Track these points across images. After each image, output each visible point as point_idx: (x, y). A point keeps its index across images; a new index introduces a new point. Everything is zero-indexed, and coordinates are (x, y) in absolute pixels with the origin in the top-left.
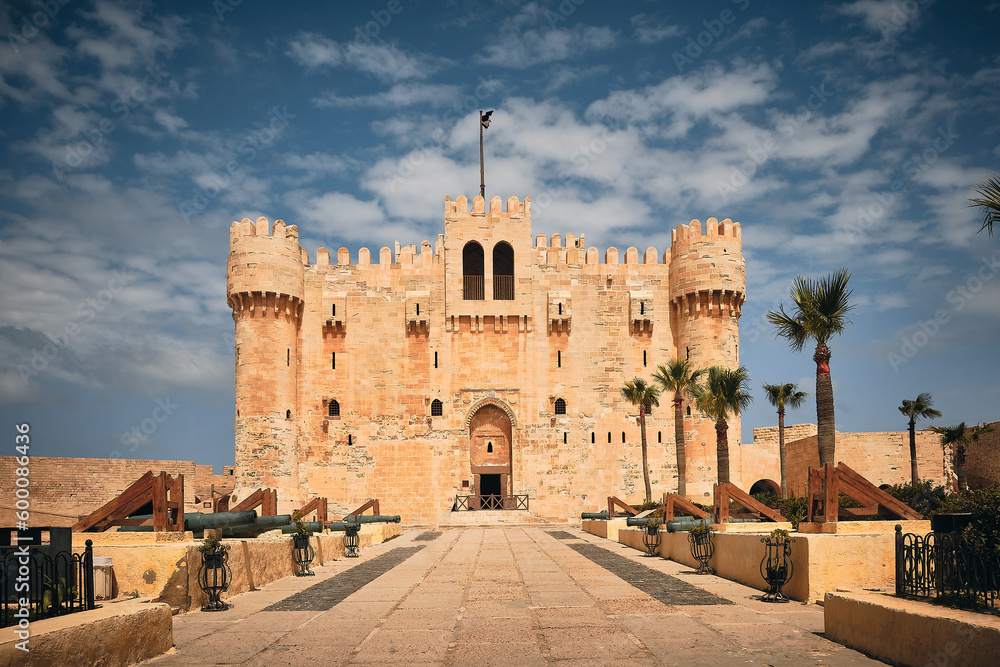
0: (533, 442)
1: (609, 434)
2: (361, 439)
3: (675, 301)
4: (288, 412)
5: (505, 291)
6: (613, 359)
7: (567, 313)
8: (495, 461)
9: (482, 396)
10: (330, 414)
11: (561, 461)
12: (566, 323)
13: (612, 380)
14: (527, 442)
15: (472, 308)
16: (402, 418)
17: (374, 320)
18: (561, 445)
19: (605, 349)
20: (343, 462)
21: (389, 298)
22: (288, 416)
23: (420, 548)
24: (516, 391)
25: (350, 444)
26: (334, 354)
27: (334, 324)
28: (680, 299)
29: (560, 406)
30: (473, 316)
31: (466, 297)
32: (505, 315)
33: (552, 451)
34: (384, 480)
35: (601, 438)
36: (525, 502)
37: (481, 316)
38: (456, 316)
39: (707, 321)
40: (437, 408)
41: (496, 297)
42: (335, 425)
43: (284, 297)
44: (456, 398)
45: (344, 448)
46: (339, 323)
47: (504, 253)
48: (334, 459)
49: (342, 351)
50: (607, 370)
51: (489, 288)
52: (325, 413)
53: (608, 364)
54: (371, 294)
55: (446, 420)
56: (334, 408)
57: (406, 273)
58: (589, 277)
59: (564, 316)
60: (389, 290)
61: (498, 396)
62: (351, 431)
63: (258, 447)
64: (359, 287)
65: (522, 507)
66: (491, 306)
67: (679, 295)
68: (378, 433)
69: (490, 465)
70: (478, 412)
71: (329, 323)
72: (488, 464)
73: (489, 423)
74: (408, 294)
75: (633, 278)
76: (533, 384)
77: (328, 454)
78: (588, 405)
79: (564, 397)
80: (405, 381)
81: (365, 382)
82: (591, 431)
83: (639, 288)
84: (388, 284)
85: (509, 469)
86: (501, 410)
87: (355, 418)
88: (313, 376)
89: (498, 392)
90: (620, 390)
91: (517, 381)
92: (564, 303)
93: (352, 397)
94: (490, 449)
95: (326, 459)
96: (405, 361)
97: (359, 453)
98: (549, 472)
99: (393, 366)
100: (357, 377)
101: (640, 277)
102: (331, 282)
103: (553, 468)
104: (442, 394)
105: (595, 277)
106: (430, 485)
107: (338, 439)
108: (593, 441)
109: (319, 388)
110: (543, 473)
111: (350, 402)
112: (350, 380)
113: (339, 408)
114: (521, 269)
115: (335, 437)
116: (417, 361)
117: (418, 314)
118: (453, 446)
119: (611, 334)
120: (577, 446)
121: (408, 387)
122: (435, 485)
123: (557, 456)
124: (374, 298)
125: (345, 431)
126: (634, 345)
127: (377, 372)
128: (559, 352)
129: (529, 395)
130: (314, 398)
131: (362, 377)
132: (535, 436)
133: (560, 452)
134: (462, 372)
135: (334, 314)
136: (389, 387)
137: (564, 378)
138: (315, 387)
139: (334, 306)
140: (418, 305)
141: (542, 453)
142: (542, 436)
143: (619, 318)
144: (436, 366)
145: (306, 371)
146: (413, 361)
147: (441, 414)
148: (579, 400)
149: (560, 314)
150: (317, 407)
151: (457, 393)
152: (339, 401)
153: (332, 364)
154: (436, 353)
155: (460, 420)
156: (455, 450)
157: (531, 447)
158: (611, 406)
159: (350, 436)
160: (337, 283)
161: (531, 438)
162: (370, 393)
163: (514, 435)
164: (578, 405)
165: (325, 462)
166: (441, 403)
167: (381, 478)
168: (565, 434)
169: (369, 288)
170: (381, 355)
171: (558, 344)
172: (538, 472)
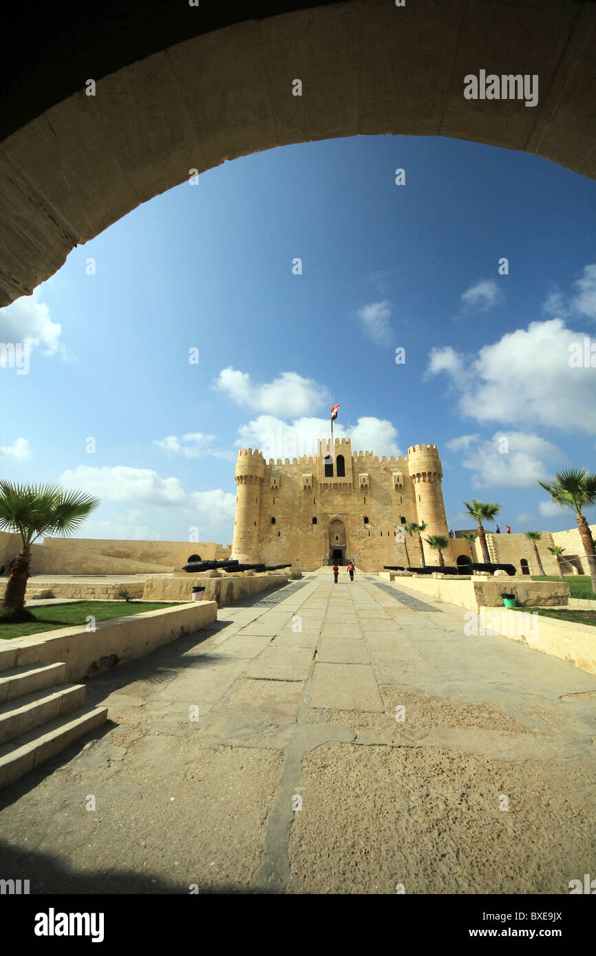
0: (355, 535)
2: (283, 534)
3: (412, 477)
4: (255, 522)
5: (341, 473)
7: (367, 482)
8: (340, 544)
9: (334, 516)
10: (272, 523)
11: (368, 544)
12: (366, 485)
13: (388, 510)
14: (353, 536)
15: (330, 480)
16: (300, 525)
17: (290, 485)
18: (368, 537)
20: (276, 543)
21: (296, 477)
22: (255, 524)
23: (307, 583)
24: (347, 514)
25: (279, 536)
26: (274, 498)
28: (414, 475)
29: (366, 520)
30: (329, 483)
31: (326, 476)
32: (342, 483)
33: (364, 540)
34: (293, 551)
35: (385, 533)
37: (332, 483)
38: (323, 484)
39: (426, 484)
40: (315, 521)
41: (338, 476)
42: (274, 527)
43: (256, 477)
44: (322, 517)
45: (276, 537)
47: (341, 459)
48: (273, 542)
49: (278, 497)
51: (335, 472)
52: (269, 522)
53: (386, 503)
54: (289, 475)
55: (318, 525)
56: (273, 521)
58: (375, 467)
60: (296, 474)
61: (341, 516)
62: (280, 530)
64: (285, 473)
66: (335, 479)
68: (290, 531)
70: (332, 523)
71: (273, 487)
72: (337, 545)
73: (337, 527)
74: (304, 475)
75: (393, 468)
76: (355, 511)
77: (270, 540)
78: (378, 520)
79: (368, 516)
80: (302, 510)
81: (286, 510)
82: (380, 531)
83: (396, 472)
84: (295, 472)
85: (345, 548)
86: (341, 522)
87: (282, 525)
88: (266, 508)
89: (340, 514)
90: (391, 513)
91: (347, 510)
92: (365, 478)
93: (280, 516)
94: (337, 538)
95: (269, 542)
96: (302, 501)
97: (283, 539)
98: (363, 549)
99: (297, 503)
100: (283, 507)
101: (396, 467)
102: (274, 471)
103: (365, 547)
104: (317, 515)
105: (378, 467)
106: (312, 554)
107: (275, 534)
108: (382, 536)
109: (268, 512)
110: (361, 549)
111: (280, 518)
112: (280, 509)
113: (275, 521)
114: (347, 465)
115: (273, 533)
116: (307, 501)
117: (307, 483)
118: (321, 537)
119: (386, 490)
120: (375, 537)
121: (303, 512)
122: (314, 554)
123: (366, 542)
124: (290, 477)
125: (277, 530)
126: (396, 494)
127: (291, 506)
128: (365, 497)
129: (353, 516)
130: (266, 516)
131: (285, 508)
132: (357, 532)
133: (367, 540)
134: (325, 506)
135: (275, 483)
136: (295, 512)
137: (368, 509)
138: (266, 512)
139: (275, 480)
140: (307, 479)
141: (359, 540)
142: (359, 532)
143: (389, 483)
144: (314, 503)
145: (263, 505)
146: (305, 501)
147: (316, 523)
148: (374, 518)
149: (364, 482)
150: (267, 520)
151: (324, 515)
152: (275, 518)
153: (273, 503)
154: (314, 498)
155: (324, 527)
156: (322, 539)
157: (354, 538)
158: (388, 520)
159: (279, 532)
160: (277, 471)
161: (355, 533)
162: (288, 514)
163: (347, 533)
164: (374, 520)
165: (268, 544)
166: (316, 519)
167: (291, 550)
168: (369, 532)
169: (288, 473)
170: (293, 499)
171: (364, 494)
172: (358, 549)
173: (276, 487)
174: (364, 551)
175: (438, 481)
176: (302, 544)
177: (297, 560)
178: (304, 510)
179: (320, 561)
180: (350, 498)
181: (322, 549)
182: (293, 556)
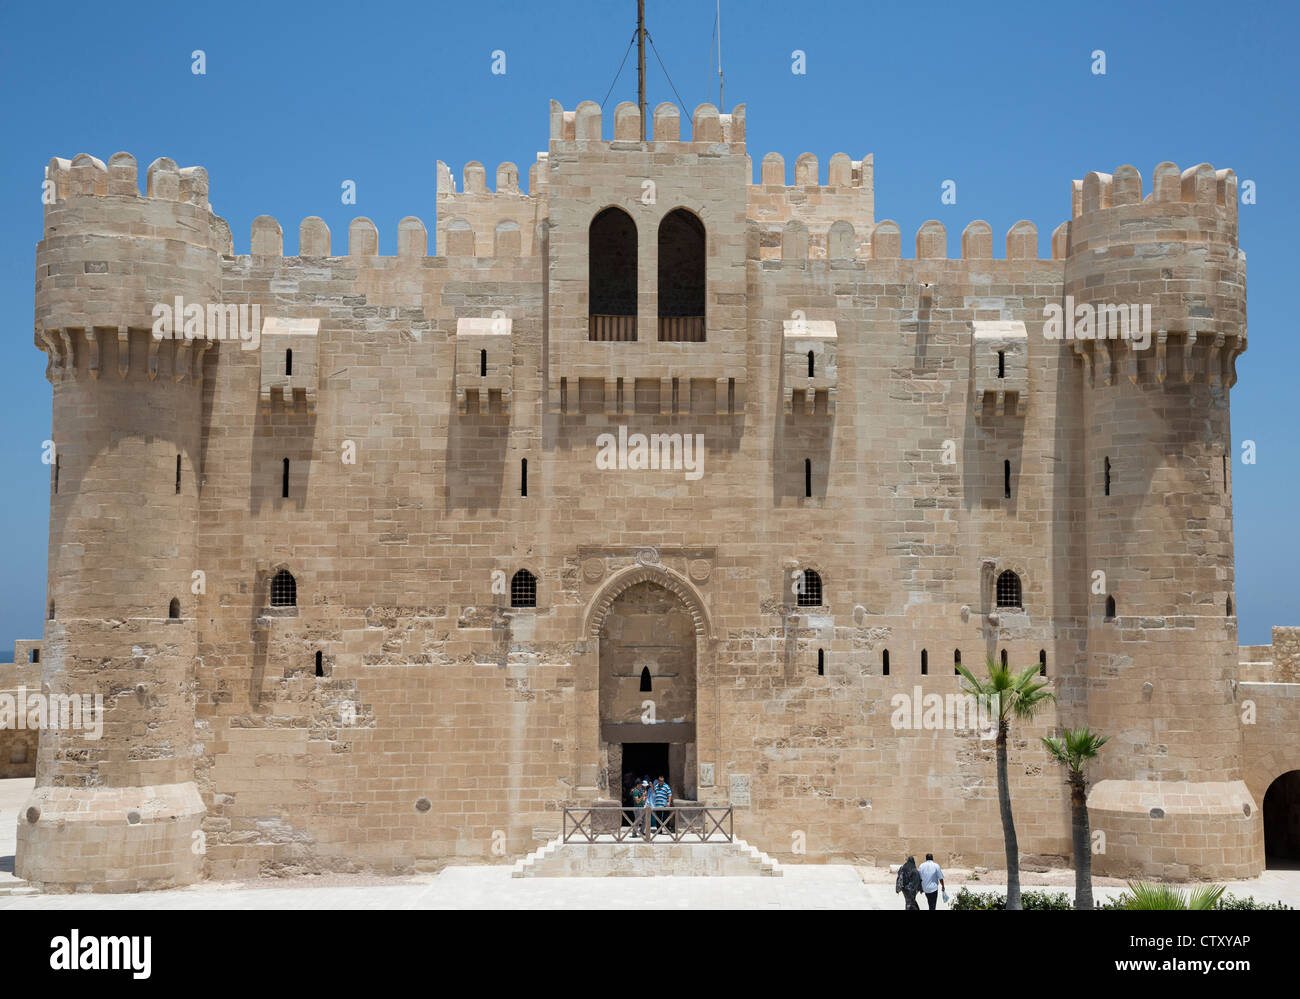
0: (745, 670)
1: (924, 654)
2: (342, 660)
4: (174, 603)
6: (931, 480)
7: (828, 374)
8: (658, 712)
10: (274, 602)
11: (812, 717)
12: (822, 395)
13: (930, 528)
14: (733, 670)
15: (614, 359)
16: (442, 612)
17: (382, 385)
18: (811, 678)
19: (916, 455)
20: (301, 717)
21: (417, 334)
22: (173, 613)
24: (709, 554)
25: (319, 672)
26: (286, 462)
27: (288, 397)
28: (1089, 345)
29: (809, 589)
31: (595, 334)
32: (685, 376)
33: (790, 693)
34: (395, 759)
35: (905, 661)
37: (629, 379)
38: (572, 378)
40: (524, 588)
41: (664, 335)
42: (285, 626)
44: (567, 566)
45: (303, 679)
46: (299, 394)
47: (682, 233)
48: (281, 710)
49: (306, 457)
50: (920, 504)
52: (261, 599)
53: (923, 491)
54: (375, 325)
55: (542, 617)
56: (284, 588)
57: (457, 277)
58: (877, 288)
59: (819, 382)
60: (418, 315)
62: (322, 643)
63: (96, 690)
64: (349, 309)
66: (647, 351)
68: (387, 649)
70: (619, 599)
71: (276, 392)
72: (639, 718)
73: (644, 622)
75: (980, 291)
76: (749, 536)
77: (267, 696)
78: (873, 585)
79: (819, 567)
80: (450, 526)
81: (359, 528)
82: (880, 646)
83: (994, 316)
84: (417, 302)
85: (689, 732)
86: (672, 595)
87: (333, 612)
88: (237, 515)
89: (666, 553)
90: (949, 550)
91: (707, 534)
92: (819, 350)
93: (325, 563)
94: (646, 684)
95: (262, 709)
96: (452, 480)
97: (344, 693)
98: (782, 743)
99: (423, 491)
100: (341, 517)
101: (997, 290)
102: (283, 296)
103: (792, 734)
104: (537, 558)
105: (891, 289)
106: (504, 771)
107: (291, 662)
108: (886, 671)
109: (249, 541)
110: (769, 744)
111: (322, 576)
112: (322, 524)
113: (294, 589)
114: (721, 271)
115: (285, 658)
116: (479, 480)
117: (484, 373)
118: (559, 680)
119: (929, 421)
120: (850, 683)
121: (458, 539)
122: (516, 773)
123: (801, 704)
124: (382, 335)
125: (307, 642)
126: (981, 445)
127: (388, 505)
128: (808, 463)
129: (739, 562)
130: (236, 565)
131: (351, 517)
132: (751, 657)
133: (809, 695)
134: (583, 507)
135: (289, 372)
136: (414, 540)
137: (820, 523)
138: (238, 540)
139: (289, 353)
140: (484, 353)
141: (767, 696)
142: (768, 657)
143: (947, 384)
144: (524, 493)
145: (219, 501)
146: (471, 480)
147: (533, 603)
148: (853, 574)
149: (811, 374)
150: (243, 586)
151: (574, 556)
152: (294, 573)
153: (281, 485)
154: (524, 462)
155: (578, 620)
156: (564, 689)
157: (740, 682)
158: (928, 587)
159: (319, 655)
160: (298, 298)
161: (743, 660)
162: (370, 553)
163: (701, 655)
164: (851, 586)
165: (257, 717)
166: (534, 579)
167: (389, 753)
168: (821, 652)
169: (372, 311)
170: (397, 464)
171: (806, 444)
172: (756, 743)
174: (789, 752)
175: (1215, 379)
176: (447, 720)
177: (423, 806)
178: (463, 526)
179: (550, 807)
180: (729, 468)
181: (559, 747)
182: (398, 785)
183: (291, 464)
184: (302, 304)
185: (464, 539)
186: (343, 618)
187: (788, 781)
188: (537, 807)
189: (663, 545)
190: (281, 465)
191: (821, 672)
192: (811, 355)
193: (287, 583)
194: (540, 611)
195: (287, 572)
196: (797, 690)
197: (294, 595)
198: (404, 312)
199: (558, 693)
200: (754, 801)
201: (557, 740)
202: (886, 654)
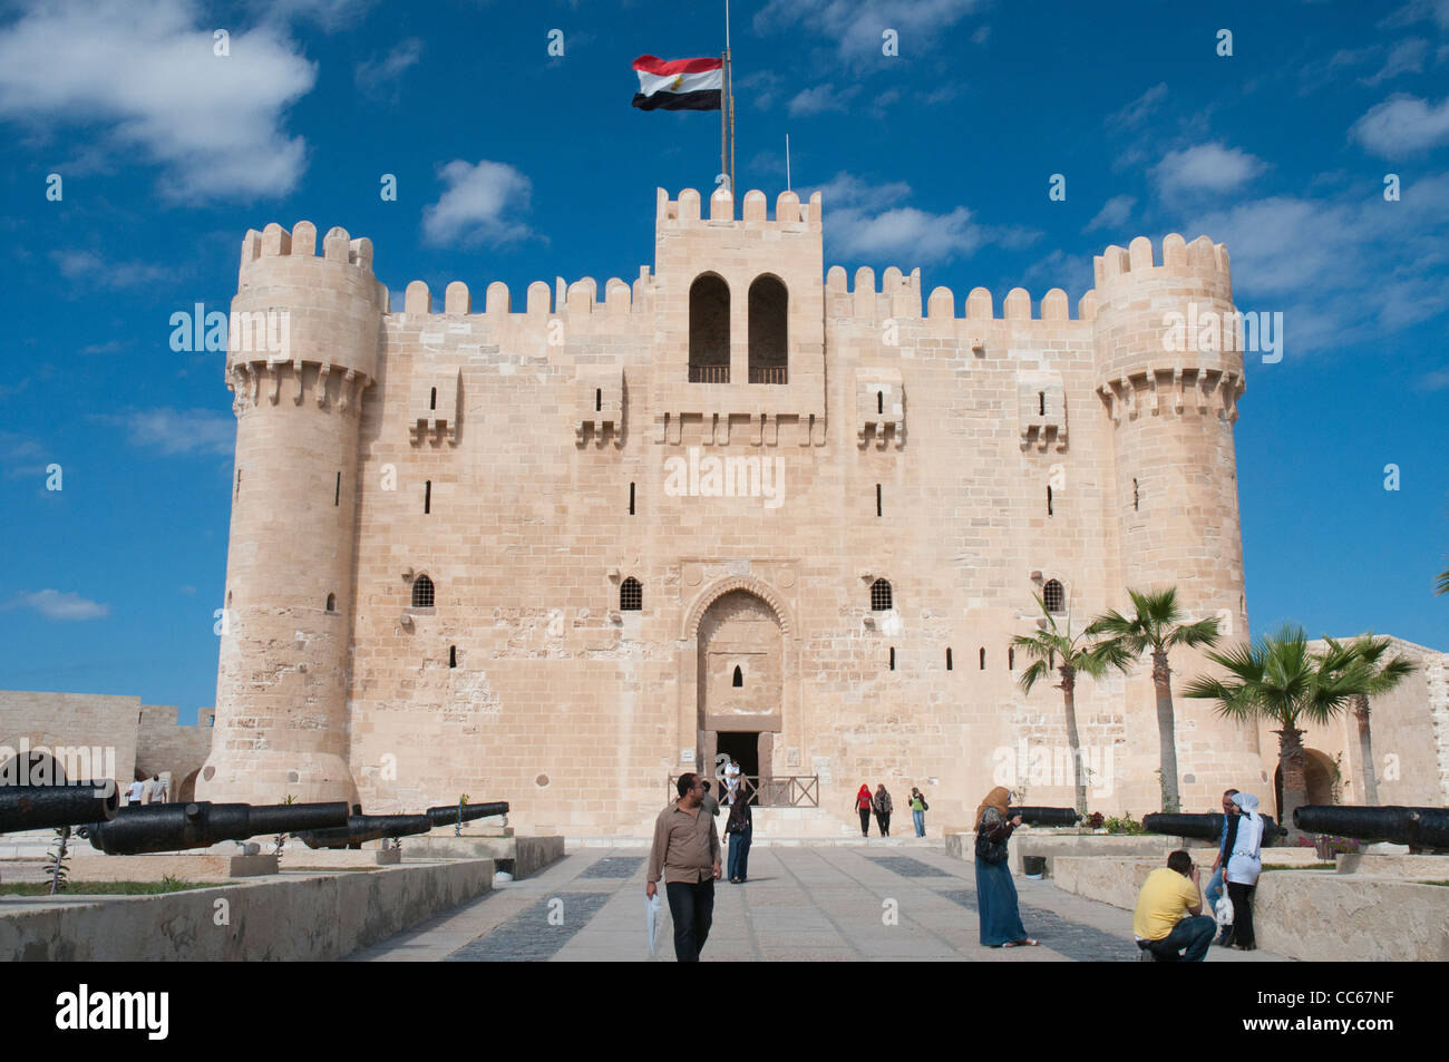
0: (826, 666)
1: (982, 651)
2: (474, 655)
3: (1108, 389)
4: (331, 598)
5: (770, 357)
6: (986, 503)
7: (894, 412)
8: (749, 705)
10: (415, 603)
11: (885, 707)
12: (892, 429)
13: (982, 543)
14: (815, 666)
15: (711, 398)
16: (560, 614)
17: (511, 420)
18: (883, 673)
19: (971, 481)
20: (436, 701)
21: (542, 377)
22: (330, 606)
24: (793, 562)
25: (453, 664)
26: (429, 484)
27: (432, 426)
28: (1116, 385)
29: (881, 594)
30: (708, 414)
31: (694, 377)
32: (772, 413)
33: (865, 686)
34: (518, 741)
35: (965, 658)
36: (812, 792)
37: (724, 415)
38: (675, 414)
39: (1172, 427)
40: (631, 595)
41: (753, 378)
42: (424, 620)
43: (338, 371)
44: (670, 575)
45: (437, 670)
47: (769, 296)
48: (418, 696)
49: (446, 479)
50: (976, 523)
51: (739, 359)
52: (404, 600)
53: (979, 512)
54: (506, 369)
55: (647, 618)
56: (424, 592)
58: (936, 342)
59: (887, 417)
60: (543, 362)
62: (456, 639)
63: (264, 667)
64: (485, 357)
65: (805, 801)
66: (738, 391)
67: (1113, 378)
68: (511, 644)
69: (738, 712)
71: (422, 423)
72: (732, 710)
73: (738, 628)
74: (581, 371)
75: (1022, 346)
76: (827, 550)
77: (407, 684)
78: (937, 593)
79: (891, 577)
80: (569, 539)
81: (489, 541)
82: (944, 645)
83: (1033, 365)
84: (542, 352)
85: (777, 722)
86: (762, 602)
87: (465, 612)
88: (386, 529)
89: (756, 565)
90: (1001, 563)
91: (791, 547)
92: (886, 392)
93: (460, 571)
94: (738, 680)
95: (402, 695)
96: (570, 500)
97: (471, 684)
98: (859, 730)
99: (545, 509)
100: (474, 529)
101: (1036, 345)
102: (431, 346)
103: (868, 722)
104: (643, 569)
105: (947, 343)
106: (614, 752)
107: (429, 656)
108: (950, 667)
109: (395, 550)
110: (848, 730)
111: (457, 581)
112: (458, 536)
113: (432, 592)
114: (801, 325)
115: (424, 651)
116: (594, 500)
117: (599, 409)
118: (662, 674)
119: (982, 453)
120: (918, 677)
121: (574, 551)
122: (623, 753)
123: (876, 696)
124: (512, 379)
125: (443, 638)
126: (1027, 474)
127: (514, 521)
128: (879, 486)
129: (819, 572)
130: (385, 570)
131: (483, 531)
132: (831, 654)
133: (881, 687)
134: (684, 523)
135: (433, 407)
136: (536, 551)
137: (890, 540)
138: (387, 549)
139: (434, 391)
140: (599, 392)
141: (845, 688)
142: (845, 654)
143: (996, 421)
144: (632, 512)
145: (371, 516)
146: (586, 500)
147: (639, 607)
148: (919, 582)
149: (880, 412)
150: (390, 589)
151: (674, 566)
152: (433, 578)
153: (424, 504)
154: (633, 485)
155: (679, 622)
156: (666, 682)
157: (822, 676)
158: (985, 594)
159: (453, 649)
160: (443, 347)
161: (823, 657)
162: (498, 562)
163: (788, 652)
164: (918, 593)
165: (398, 702)
166: (639, 586)
167: (513, 735)
168: (892, 650)
169: (504, 359)
170: (522, 487)
171: (876, 472)
172: (836, 729)
173: (441, 425)
174: (867, 738)
176: (564, 707)
177: (542, 781)
178: (578, 539)
179: (654, 784)
180: (810, 491)
181: (662, 731)
182: (520, 764)
183: (432, 485)
184: (446, 352)
185: (580, 551)
186: (475, 617)
187: (864, 762)
188: (642, 784)
189: (753, 557)
190: (425, 486)
191: (892, 668)
192: (880, 395)
193: (427, 587)
194: (646, 614)
195: (427, 577)
196: (873, 683)
197: (432, 597)
198: (530, 360)
199: (661, 685)
200: (835, 780)
201: (661, 726)
202: (949, 651)
